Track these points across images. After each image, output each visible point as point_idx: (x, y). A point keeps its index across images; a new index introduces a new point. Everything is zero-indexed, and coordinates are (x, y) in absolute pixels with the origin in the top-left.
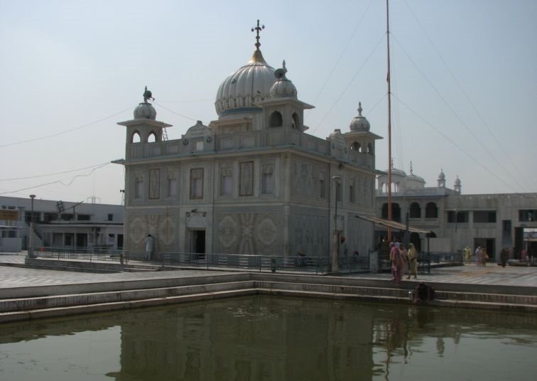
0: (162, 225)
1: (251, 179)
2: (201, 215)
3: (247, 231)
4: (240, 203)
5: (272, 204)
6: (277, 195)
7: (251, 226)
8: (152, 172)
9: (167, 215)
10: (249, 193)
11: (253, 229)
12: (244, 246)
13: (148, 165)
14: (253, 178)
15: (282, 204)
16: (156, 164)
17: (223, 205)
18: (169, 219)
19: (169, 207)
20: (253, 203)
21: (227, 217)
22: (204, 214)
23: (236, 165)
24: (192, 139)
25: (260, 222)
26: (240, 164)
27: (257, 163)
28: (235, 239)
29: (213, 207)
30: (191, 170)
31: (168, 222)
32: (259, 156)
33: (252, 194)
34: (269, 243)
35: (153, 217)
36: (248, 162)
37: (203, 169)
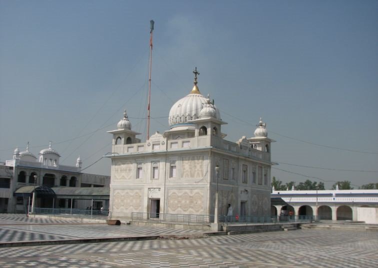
0: (229, 198)
8: (224, 161)
9: (232, 192)
13: (223, 156)
17: (254, 189)
19: (233, 186)
31: (232, 196)
33: (262, 184)
35: (225, 192)
37: (247, 166)
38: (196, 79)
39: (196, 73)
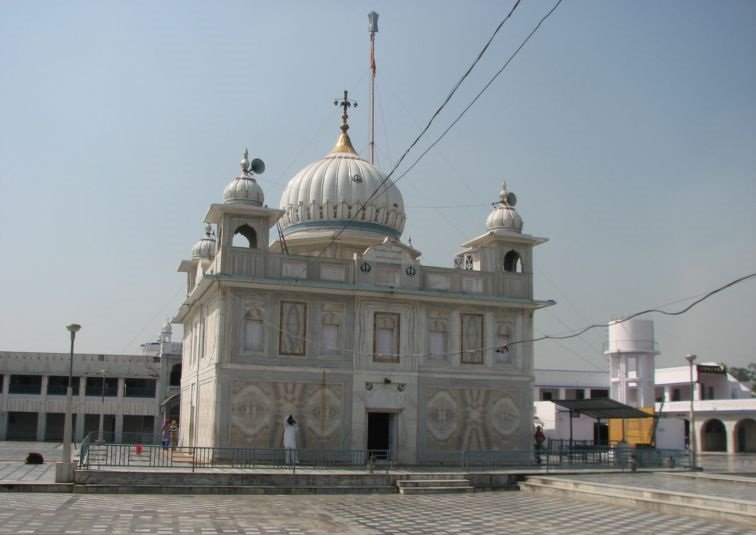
0: (311, 402)
1: (480, 340)
2: (395, 388)
3: (475, 415)
4: (462, 373)
5: (514, 379)
6: (520, 365)
7: (481, 409)
8: (287, 307)
9: (324, 385)
10: (476, 360)
11: (484, 413)
12: (470, 438)
13: (278, 294)
14: (482, 338)
15: (528, 379)
16: (298, 294)
17: (436, 376)
18: (327, 391)
19: (328, 371)
20: (483, 374)
21: (441, 394)
22: (401, 387)
23: (456, 316)
24: (378, 263)
25: (495, 403)
26: (462, 316)
27: (489, 319)
28: (454, 426)
29: (418, 377)
30: (376, 314)
31: (324, 398)
32: (492, 308)
33: (482, 362)
34: (507, 432)
35: (290, 387)
36: (475, 314)
37: (399, 315)
38: (345, 117)
39: (346, 104)
